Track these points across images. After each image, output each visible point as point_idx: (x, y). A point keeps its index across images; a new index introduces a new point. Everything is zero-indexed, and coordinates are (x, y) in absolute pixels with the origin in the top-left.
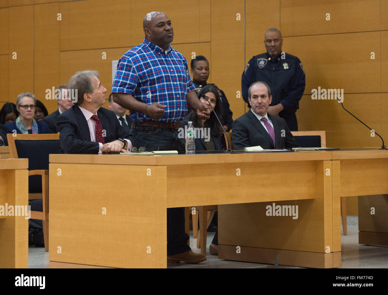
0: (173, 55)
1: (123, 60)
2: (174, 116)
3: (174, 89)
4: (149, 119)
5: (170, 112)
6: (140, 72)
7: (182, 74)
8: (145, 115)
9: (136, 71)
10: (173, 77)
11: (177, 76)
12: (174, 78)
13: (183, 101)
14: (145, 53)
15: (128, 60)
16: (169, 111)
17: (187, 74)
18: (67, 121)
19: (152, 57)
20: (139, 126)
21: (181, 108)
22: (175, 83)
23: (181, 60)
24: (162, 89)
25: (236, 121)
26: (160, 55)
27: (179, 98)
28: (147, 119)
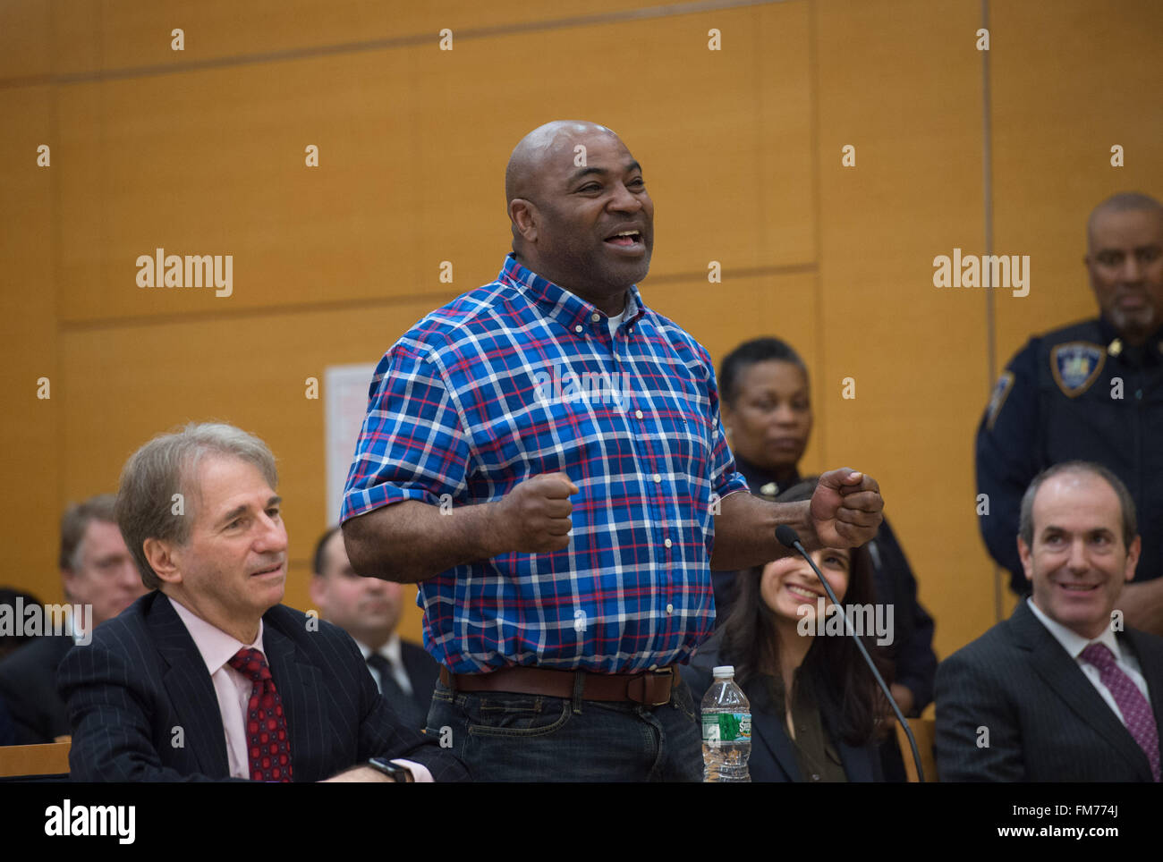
0: (647, 341)
1: (399, 360)
2: (651, 641)
3: (650, 506)
4: (520, 658)
5: (629, 623)
6: (481, 421)
7: (689, 437)
8: (501, 642)
9: (463, 417)
10: (645, 448)
11: (666, 445)
12: (650, 450)
13: (695, 566)
14: (507, 331)
15: (424, 362)
16: (622, 618)
17: (715, 435)
18: (108, 673)
19: (544, 347)
20: (474, 693)
21: (685, 601)
22: (657, 478)
23: (687, 366)
24: (590, 506)
25: (956, 664)
26: (584, 340)
27: (674, 555)
28: (513, 658)
